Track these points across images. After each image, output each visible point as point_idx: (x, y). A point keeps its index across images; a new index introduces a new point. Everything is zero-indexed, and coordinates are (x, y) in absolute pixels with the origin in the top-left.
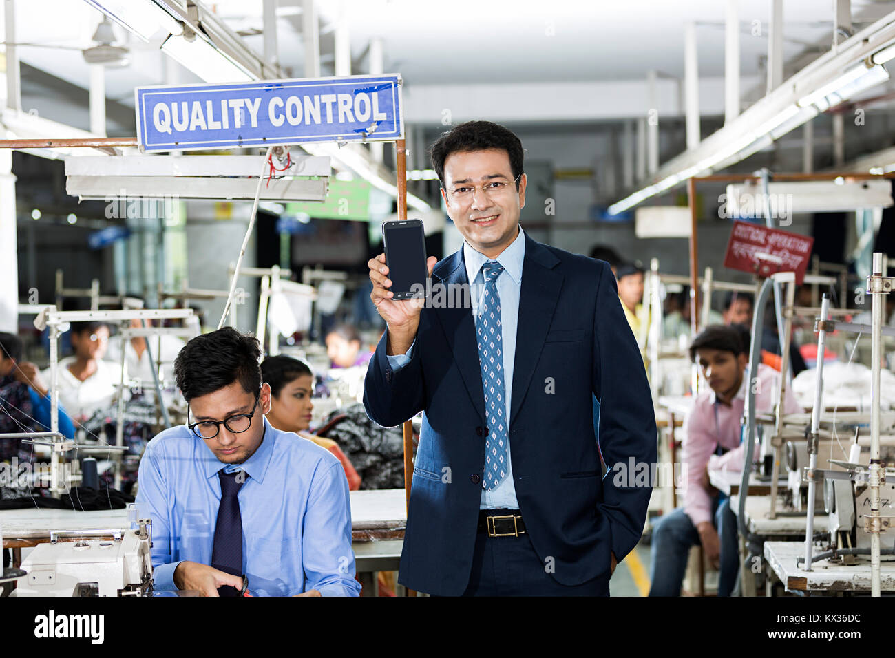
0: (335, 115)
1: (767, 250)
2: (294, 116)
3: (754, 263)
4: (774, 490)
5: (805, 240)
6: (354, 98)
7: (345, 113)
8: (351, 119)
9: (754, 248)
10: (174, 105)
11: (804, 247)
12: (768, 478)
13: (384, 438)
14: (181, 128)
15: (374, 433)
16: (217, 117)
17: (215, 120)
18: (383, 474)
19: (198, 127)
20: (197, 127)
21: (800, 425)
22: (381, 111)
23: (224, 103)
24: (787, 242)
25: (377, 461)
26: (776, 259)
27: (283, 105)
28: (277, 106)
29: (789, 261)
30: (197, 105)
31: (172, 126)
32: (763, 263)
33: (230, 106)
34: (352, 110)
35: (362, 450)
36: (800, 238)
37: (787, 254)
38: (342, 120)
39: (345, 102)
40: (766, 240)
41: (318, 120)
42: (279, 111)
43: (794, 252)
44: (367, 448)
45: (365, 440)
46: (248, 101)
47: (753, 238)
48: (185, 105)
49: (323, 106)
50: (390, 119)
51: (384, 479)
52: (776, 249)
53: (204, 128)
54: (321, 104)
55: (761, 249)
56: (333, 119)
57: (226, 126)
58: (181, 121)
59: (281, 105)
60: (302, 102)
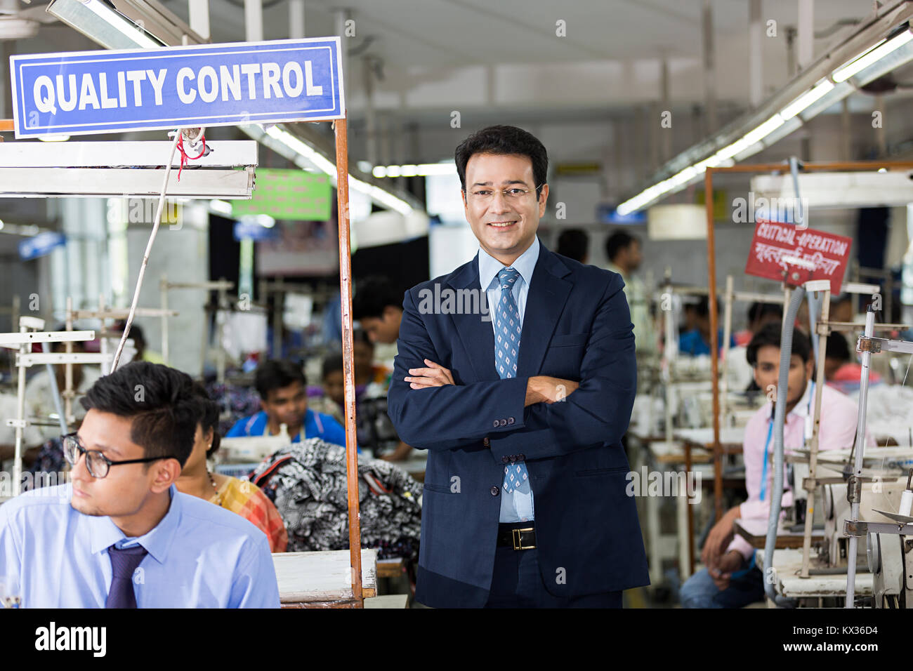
0: (259, 88)
1: (797, 253)
2: (209, 90)
3: (782, 268)
4: (807, 542)
5: (842, 240)
6: (282, 69)
7: (271, 86)
8: (279, 94)
9: (781, 251)
10: (60, 79)
11: (841, 249)
12: (800, 527)
13: (338, 484)
14: (68, 107)
15: (325, 477)
16: (113, 93)
17: (109, 97)
18: (336, 528)
19: (89, 106)
20: (87, 105)
21: (838, 463)
22: (315, 84)
23: (121, 75)
24: (820, 243)
25: (329, 512)
26: (808, 264)
27: (194, 77)
28: (186, 78)
29: (824, 266)
30: (87, 79)
31: (57, 104)
32: (792, 268)
33: (129, 79)
34: (281, 83)
35: (311, 499)
36: (835, 238)
37: (821, 258)
38: (267, 95)
39: (271, 73)
40: (795, 241)
41: (237, 96)
42: (190, 85)
43: (828, 255)
44: (317, 498)
45: (314, 486)
46: (151, 73)
47: (780, 238)
48: (72, 78)
49: (244, 78)
50: (328, 94)
51: (337, 533)
52: (808, 251)
53: (96, 106)
54: (242, 75)
55: (790, 252)
56: (257, 95)
57: (124, 104)
58: (67, 98)
59: (192, 77)
60: (218, 73)
